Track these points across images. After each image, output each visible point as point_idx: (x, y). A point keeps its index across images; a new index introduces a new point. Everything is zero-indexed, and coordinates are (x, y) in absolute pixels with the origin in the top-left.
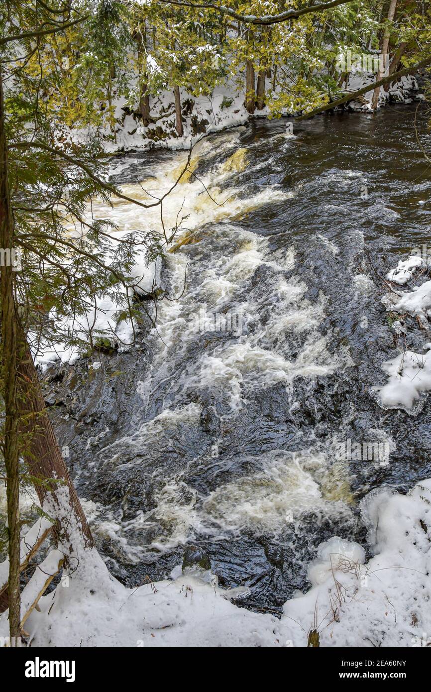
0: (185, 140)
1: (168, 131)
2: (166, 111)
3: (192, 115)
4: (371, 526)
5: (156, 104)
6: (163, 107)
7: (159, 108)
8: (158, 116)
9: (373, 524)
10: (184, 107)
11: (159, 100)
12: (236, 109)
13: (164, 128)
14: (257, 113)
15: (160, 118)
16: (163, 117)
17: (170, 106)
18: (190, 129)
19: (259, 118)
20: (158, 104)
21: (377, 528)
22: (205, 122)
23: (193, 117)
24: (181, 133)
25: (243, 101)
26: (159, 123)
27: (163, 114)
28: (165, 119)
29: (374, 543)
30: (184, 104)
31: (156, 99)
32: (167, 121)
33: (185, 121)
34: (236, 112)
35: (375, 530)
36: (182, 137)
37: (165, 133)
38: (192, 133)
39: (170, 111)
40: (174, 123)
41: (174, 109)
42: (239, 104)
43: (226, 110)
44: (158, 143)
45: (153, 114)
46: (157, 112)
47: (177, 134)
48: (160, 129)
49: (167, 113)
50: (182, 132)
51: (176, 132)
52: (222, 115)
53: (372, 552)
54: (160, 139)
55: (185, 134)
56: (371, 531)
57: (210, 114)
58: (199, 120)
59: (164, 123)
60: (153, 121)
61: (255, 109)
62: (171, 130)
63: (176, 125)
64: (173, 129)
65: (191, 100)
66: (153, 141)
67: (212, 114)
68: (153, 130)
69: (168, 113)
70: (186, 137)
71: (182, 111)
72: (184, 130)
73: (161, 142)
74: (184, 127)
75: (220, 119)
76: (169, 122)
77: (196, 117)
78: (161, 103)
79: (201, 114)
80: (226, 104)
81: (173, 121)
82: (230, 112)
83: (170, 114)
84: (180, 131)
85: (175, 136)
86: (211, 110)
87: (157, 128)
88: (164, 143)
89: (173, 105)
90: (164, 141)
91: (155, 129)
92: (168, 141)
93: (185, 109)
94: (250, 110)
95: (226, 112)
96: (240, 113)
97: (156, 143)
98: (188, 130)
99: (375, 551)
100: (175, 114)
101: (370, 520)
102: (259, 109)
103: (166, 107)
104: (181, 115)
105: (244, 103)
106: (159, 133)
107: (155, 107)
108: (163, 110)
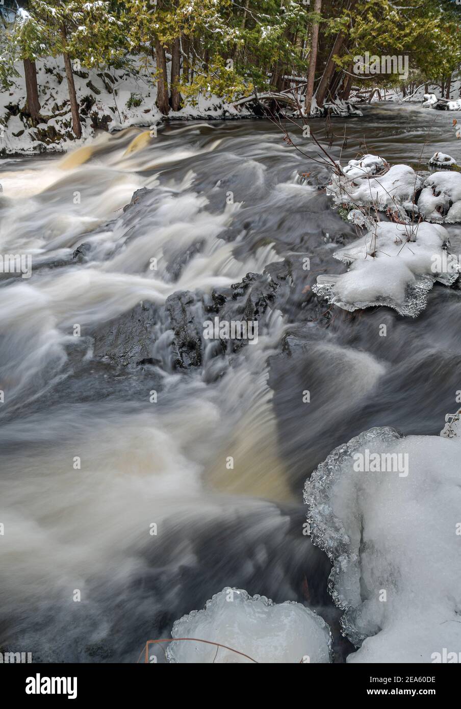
0: (84, 142)
1: (63, 132)
2: (60, 108)
3: (92, 112)
4: (343, 548)
5: (47, 100)
6: (56, 104)
7: (51, 104)
8: (50, 114)
9: (346, 539)
10: (83, 104)
11: (52, 96)
12: (147, 108)
13: (57, 128)
14: (172, 114)
15: (52, 117)
16: (57, 115)
17: (65, 104)
18: (90, 129)
19: (174, 119)
20: (50, 101)
21: (363, 547)
22: (107, 119)
23: (93, 114)
24: (79, 134)
25: (155, 100)
26: (51, 122)
27: (57, 112)
28: (59, 118)
29: (355, 598)
30: (83, 101)
31: (48, 96)
32: (62, 121)
33: (84, 120)
34: (147, 111)
35: (354, 557)
36: (81, 139)
37: (59, 134)
38: (92, 135)
39: (65, 109)
40: (70, 123)
41: (70, 107)
42: (150, 103)
43: (134, 109)
44: (51, 146)
45: (44, 112)
46: (49, 110)
47: (74, 136)
48: (52, 129)
49: (61, 112)
50: (81, 133)
51: (72, 133)
52: (129, 113)
53: (353, 629)
54: (53, 142)
55: (84, 135)
56: (343, 562)
57: (114, 112)
58: (100, 116)
59: (57, 122)
60: (44, 121)
61: (169, 110)
62: (67, 130)
63: (72, 125)
64: (69, 129)
65: (91, 96)
66: (45, 144)
67: (116, 112)
68: (44, 130)
69: (63, 111)
70: (85, 139)
71: (80, 109)
72: (83, 131)
73: (54, 145)
74: (83, 127)
75: (126, 117)
76: (64, 121)
77: (96, 114)
78: (54, 100)
79: (103, 110)
80: (134, 103)
81: (69, 120)
82: (139, 111)
83: (66, 113)
84: (77, 131)
85: (71, 138)
86: (116, 108)
87: (48, 127)
88: (58, 147)
89: (68, 103)
90: (58, 144)
91: (46, 129)
92: (63, 144)
93: (83, 107)
94: (164, 110)
95: (134, 111)
96: (151, 113)
97: (48, 147)
98: (87, 131)
99: (362, 623)
100: (70, 114)
101: (337, 530)
102: (174, 110)
103: (60, 104)
104: (77, 114)
105: (156, 103)
106: (52, 134)
107: (46, 104)
108: (57, 108)
